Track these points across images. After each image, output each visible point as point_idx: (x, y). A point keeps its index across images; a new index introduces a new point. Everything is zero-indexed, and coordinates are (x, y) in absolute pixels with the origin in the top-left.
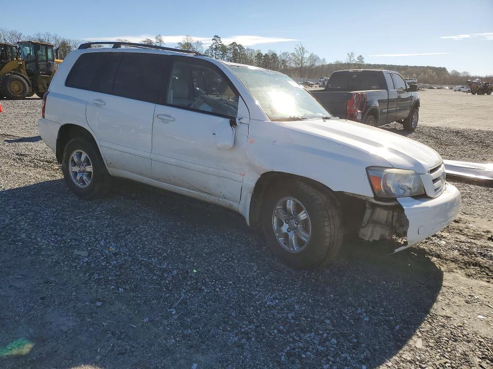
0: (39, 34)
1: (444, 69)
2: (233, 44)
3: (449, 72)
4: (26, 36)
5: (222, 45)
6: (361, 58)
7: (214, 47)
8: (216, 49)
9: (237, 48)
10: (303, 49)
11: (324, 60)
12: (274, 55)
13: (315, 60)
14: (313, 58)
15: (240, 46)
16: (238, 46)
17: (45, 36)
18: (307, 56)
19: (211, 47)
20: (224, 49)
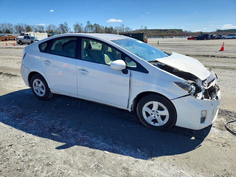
0: (19, 24)
1: (181, 30)
2: (95, 24)
3: (184, 31)
4: (14, 25)
5: (91, 25)
6: (146, 27)
7: (88, 26)
8: (89, 26)
9: (97, 26)
10: (123, 25)
11: (131, 29)
12: (112, 28)
13: (128, 29)
14: (127, 28)
15: (98, 25)
16: (97, 25)
17: (21, 24)
18: (125, 27)
19: (87, 26)
20: (92, 26)
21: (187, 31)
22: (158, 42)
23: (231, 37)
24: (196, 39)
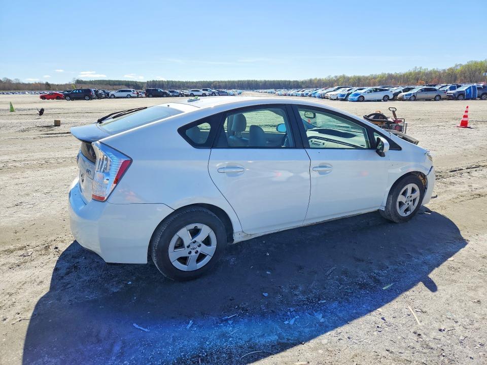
21: (10, 80)
22: (11, 105)
23: (125, 94)
24: (68, 98)
